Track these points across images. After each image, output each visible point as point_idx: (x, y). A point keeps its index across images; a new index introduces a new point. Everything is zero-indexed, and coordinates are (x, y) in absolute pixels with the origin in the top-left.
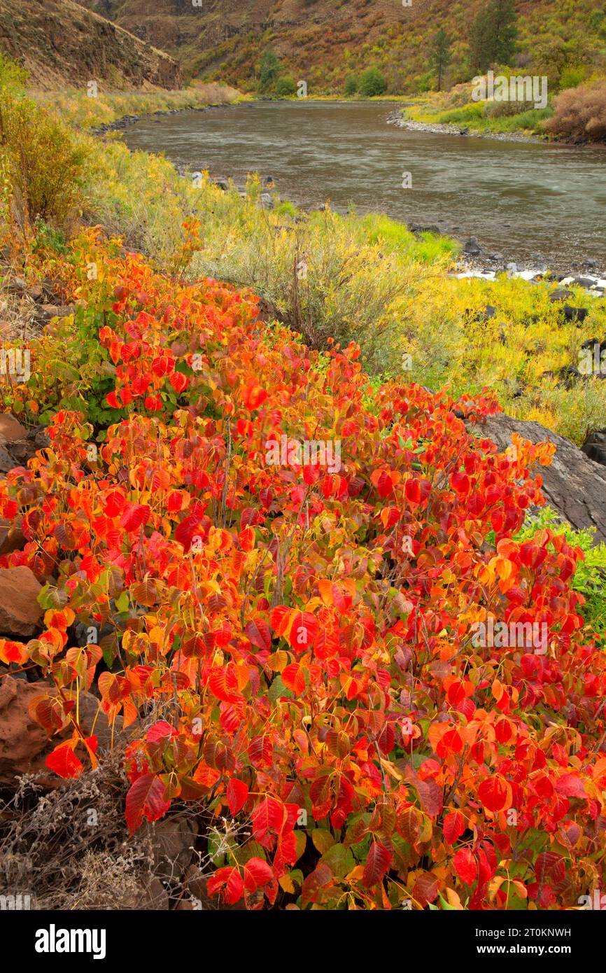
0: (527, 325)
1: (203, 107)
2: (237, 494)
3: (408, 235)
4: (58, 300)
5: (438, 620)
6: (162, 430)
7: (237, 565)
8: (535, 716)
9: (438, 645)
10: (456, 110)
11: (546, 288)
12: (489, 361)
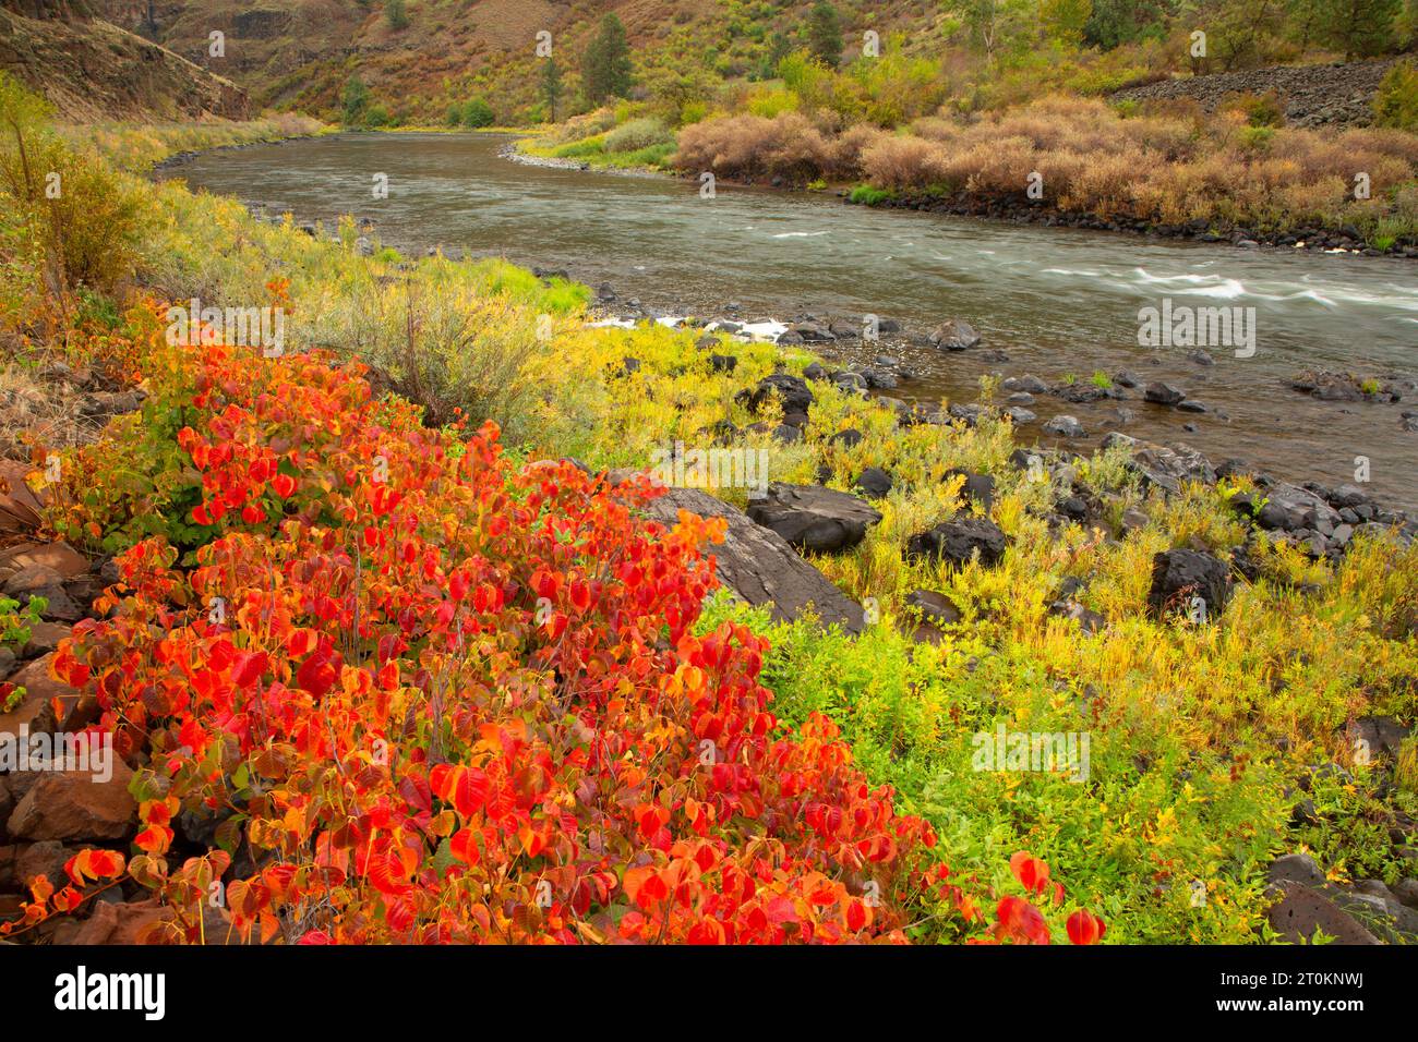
0: (675, 377)
1: (278, 140)
2: (371, 618)
3: (535, 282)
4: (112, 386)
5: (620, 741)
6: (269, 550)
7: (381, 709)
8: (733, 831)
9: (623, 770)
10: (574, 144)
11: (690, 336)
12: (638, 418)
